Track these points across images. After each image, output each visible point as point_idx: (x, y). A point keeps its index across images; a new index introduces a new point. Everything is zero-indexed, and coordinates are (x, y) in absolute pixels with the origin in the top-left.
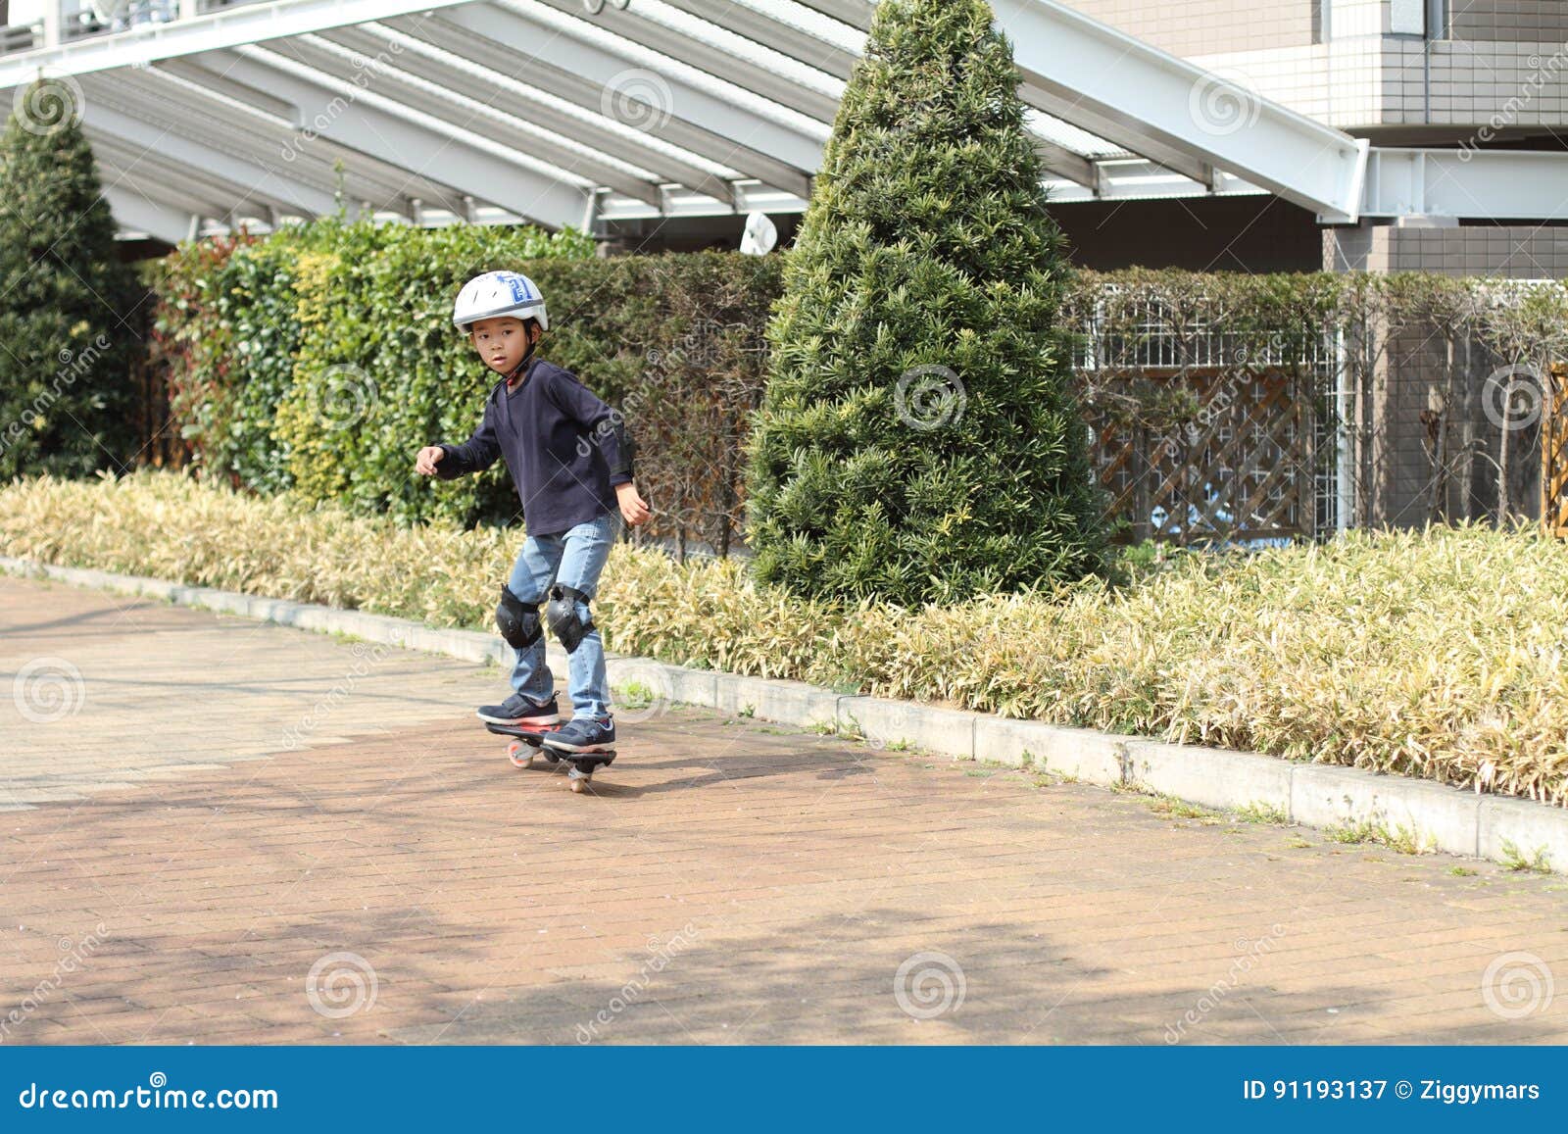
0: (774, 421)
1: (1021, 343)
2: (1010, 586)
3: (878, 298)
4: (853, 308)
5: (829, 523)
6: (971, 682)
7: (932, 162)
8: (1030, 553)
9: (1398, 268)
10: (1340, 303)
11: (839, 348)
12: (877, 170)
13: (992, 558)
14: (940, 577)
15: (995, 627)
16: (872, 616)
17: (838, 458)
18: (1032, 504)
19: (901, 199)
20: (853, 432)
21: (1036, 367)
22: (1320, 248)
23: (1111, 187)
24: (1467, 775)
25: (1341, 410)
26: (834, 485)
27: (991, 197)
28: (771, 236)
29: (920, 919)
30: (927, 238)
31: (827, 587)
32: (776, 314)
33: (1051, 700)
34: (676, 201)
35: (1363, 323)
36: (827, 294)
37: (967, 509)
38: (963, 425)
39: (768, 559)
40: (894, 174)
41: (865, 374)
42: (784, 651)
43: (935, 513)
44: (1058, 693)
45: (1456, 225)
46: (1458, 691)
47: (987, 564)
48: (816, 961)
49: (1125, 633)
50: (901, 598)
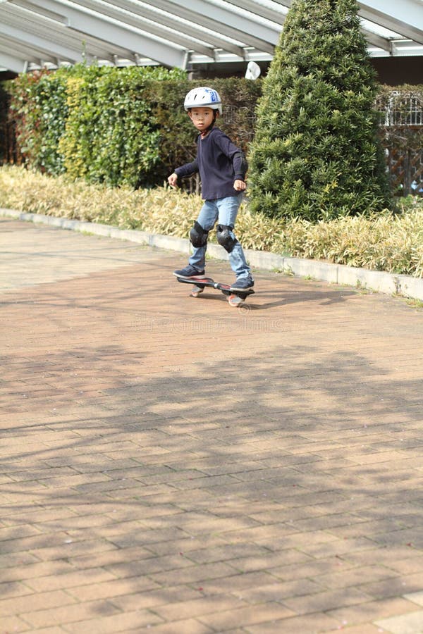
0: (259, 147)
1: (359, 116)
2: (353, 214)
3: (300, 97)
4: (290, 101)
5: (280, 188)
6: (337, 252)
7: (323, 42)
8: (362, 200)
11: (285, 117)
12: (300, 45)
13: (345, 202)
14: (325, 210)
15: (347, 230)
16: (298, 225)
17: (284, 162)
18: (362, 180)
19: (310, 57)
20: (290, 151)
21: (364, 125)
23: (397, 51)
26: (282, 172)
27: (346, 56)
28: (258, 71)
30: (320, 73)
31: (279, 214)
32: (259, 104)
33: (369, 260)
34: (221, 56)
36: (280, 95)
37: (336, 182)
38: (335, 149)
39: (256, 203)
40: (308, 47)
41: (295, 128)
42: (262, 239)
43: (323, 184)
44: (372, 257)
47: (344, 204)
50: (309, 218)
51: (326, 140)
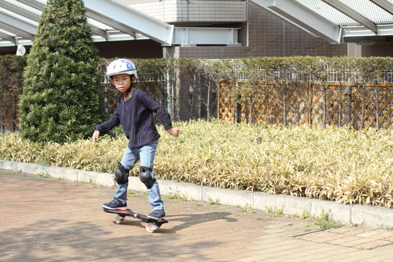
0: (25, 98)
1: (87, 77)
2: (86, 138)
3: (51, 66)
4: (45, 68)
5: (40, 123)
6: (77, 162)
7: (64, 31)
8: (91, 129)
9: (182, 57)
10: (167, 66)
11: (41, 79)
12: (50, 34)
13: (81, 131)
14: (68, 136)
15: (82, 148)
16: (52, 146)
17: (42, 107)
18: (91, 117)
19: (56, 41)
20: (45, 100)
21: (91, 83)
22: (162, 52)
23: (110, 38)
24: (199, 181)
25: (168, 92)
26: (41, 113)
27: (79, 40)
28: (24, 51)
29: (63, 221)
30: (63, 51)
31: (40, 139)
32: (25, 71)
33: (96, 166)
34: (1, 42)
35: (173, 71)
36: (38, 65)
37: (75, 119)
38: (73, 98)
39: (25, 133)
40: (55, 35)
41: (48, 85)
42: (29, 155)
43: (67, 120)
44: (98, 164)
45: (196, 46)
46: (197, 161)
47: (80, 132)
48: (37, 233)
49: (115, 149)
50: (58, 141)
51: (68, 92)
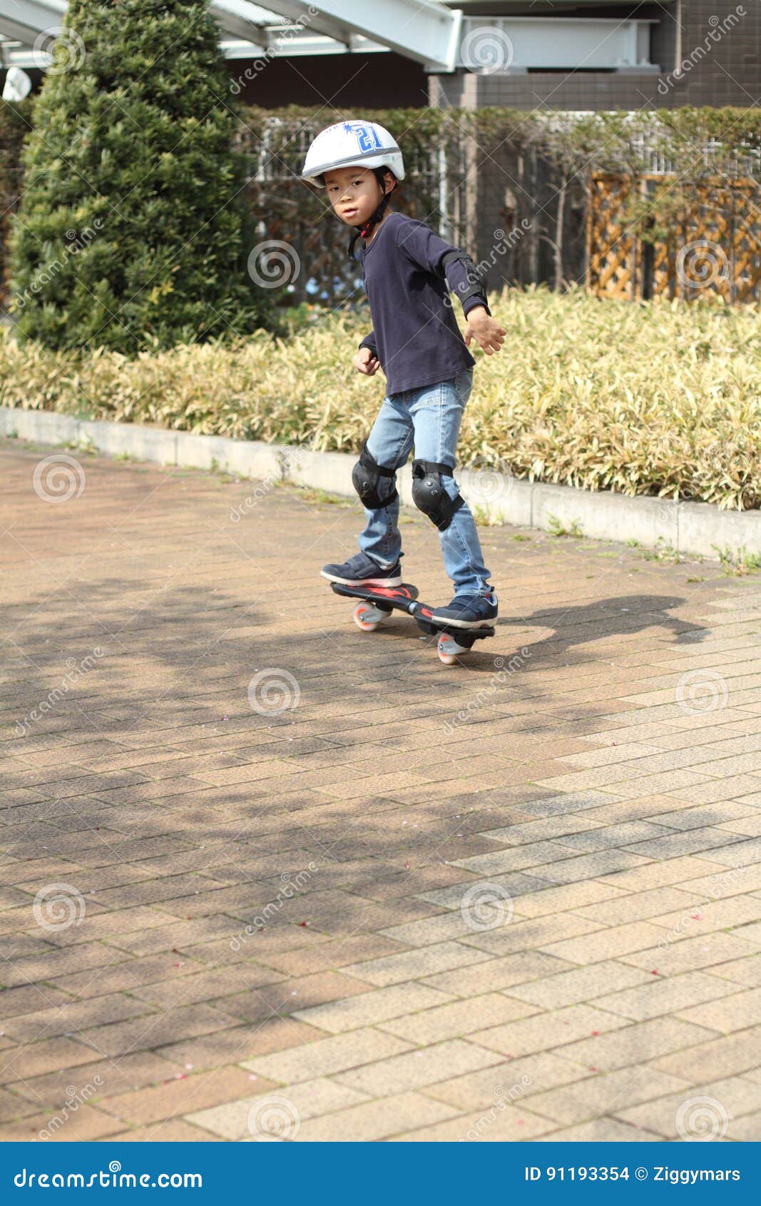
0: (29, 222)
1: (209, 163)
2: (202, 340)
3: (102, 132)
4: (84, 138)
5: (70, 295)
6: (174, 410)
7: (140, 31)
8: (217, 315)
9: (485, 104)
10: (441, 129)
11: (74, 168)
12: (100, 38)
13: (187, 319)
14: (152, 334)
15: (190, 370)
16: (104, 362)
18: (217, 279)
19: (117, 58)
21: (219, 181)
22: (427, 91)
24: (524, 469)
25: (443, 207)
26: (73, 269)
27: (183, 56)
28: (27, 86)
30: (136, 86)
31: (70, 342)
32: (28, 144)
33: (230, 421)
35: (457, 145)
36: (65, 128)
37: (170, 284)
38: (166, 224)
39: (27, 323)
40: (113, 40)
41: (94, 187)
42: (39, 389)
43: (148, 288)
44: (234, 416)
45: (525, 73)
46: (519, 410)
47: (185, 323)
49: (284, 372)
50: (123, 349)
51: (151, 208)
